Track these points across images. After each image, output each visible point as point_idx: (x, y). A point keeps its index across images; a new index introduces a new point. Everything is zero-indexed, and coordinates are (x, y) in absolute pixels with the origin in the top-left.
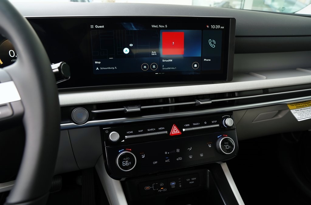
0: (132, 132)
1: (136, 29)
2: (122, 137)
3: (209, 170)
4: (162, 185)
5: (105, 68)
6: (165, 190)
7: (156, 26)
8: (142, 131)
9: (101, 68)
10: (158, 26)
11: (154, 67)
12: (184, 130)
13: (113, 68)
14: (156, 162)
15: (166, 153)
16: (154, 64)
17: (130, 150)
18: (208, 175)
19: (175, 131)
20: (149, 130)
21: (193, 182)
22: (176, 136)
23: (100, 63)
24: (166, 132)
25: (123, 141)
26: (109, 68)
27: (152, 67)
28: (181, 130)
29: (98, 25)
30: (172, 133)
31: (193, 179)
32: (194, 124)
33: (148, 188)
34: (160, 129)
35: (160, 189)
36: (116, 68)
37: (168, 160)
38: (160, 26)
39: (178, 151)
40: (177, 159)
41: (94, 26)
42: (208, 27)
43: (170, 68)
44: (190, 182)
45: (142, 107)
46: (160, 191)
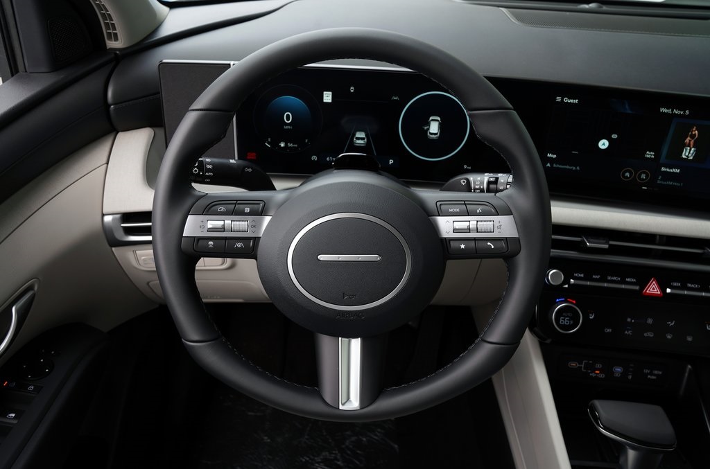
0: (582, 275)
1: (630, 112)
2: (566, 281)
3: (689, 366)
4: (598, 366)
5: (560, 166)
6: (602, 376)
7: (669, 111)
8: (598, 277)
9: (555, 165)
10: (672, 111)
11: (643, 176)
12: (669, 290)
13: (574, 168)
14: (609, 330)
15: (629, 320)
16: (644, 173)
17: (574, 302)
18: (686, 375)
19: (653, 289)
20: (609, 278)
21: (654, 377)
22: (652, 297)
23: (554, 156)
24: (637, 288)
25: (567, 286)
26: (568, 167)
27: (640, 175)
28: (664, 290)
29: (569, 98)
30: (648, 292)
31: (656, 372)
32: (689, 285)
33: (573, 364)
34: (628, 280)
35: (593, 372)
36: (578, 168)
37: (630, 332)
38: (676, 111)
39: (650, 321)
40: (645, 335)
41: (562, 99)
43: (670, 183)
44: (649, 376)
45: (611, 242)
46: (594, 375)
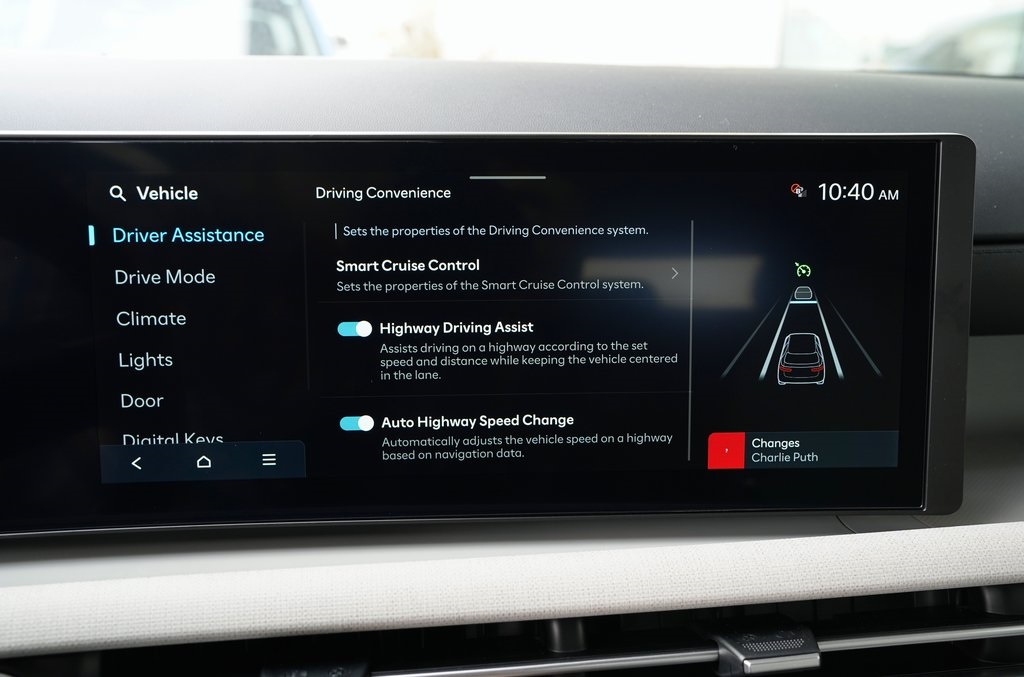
42: (799, 191)
